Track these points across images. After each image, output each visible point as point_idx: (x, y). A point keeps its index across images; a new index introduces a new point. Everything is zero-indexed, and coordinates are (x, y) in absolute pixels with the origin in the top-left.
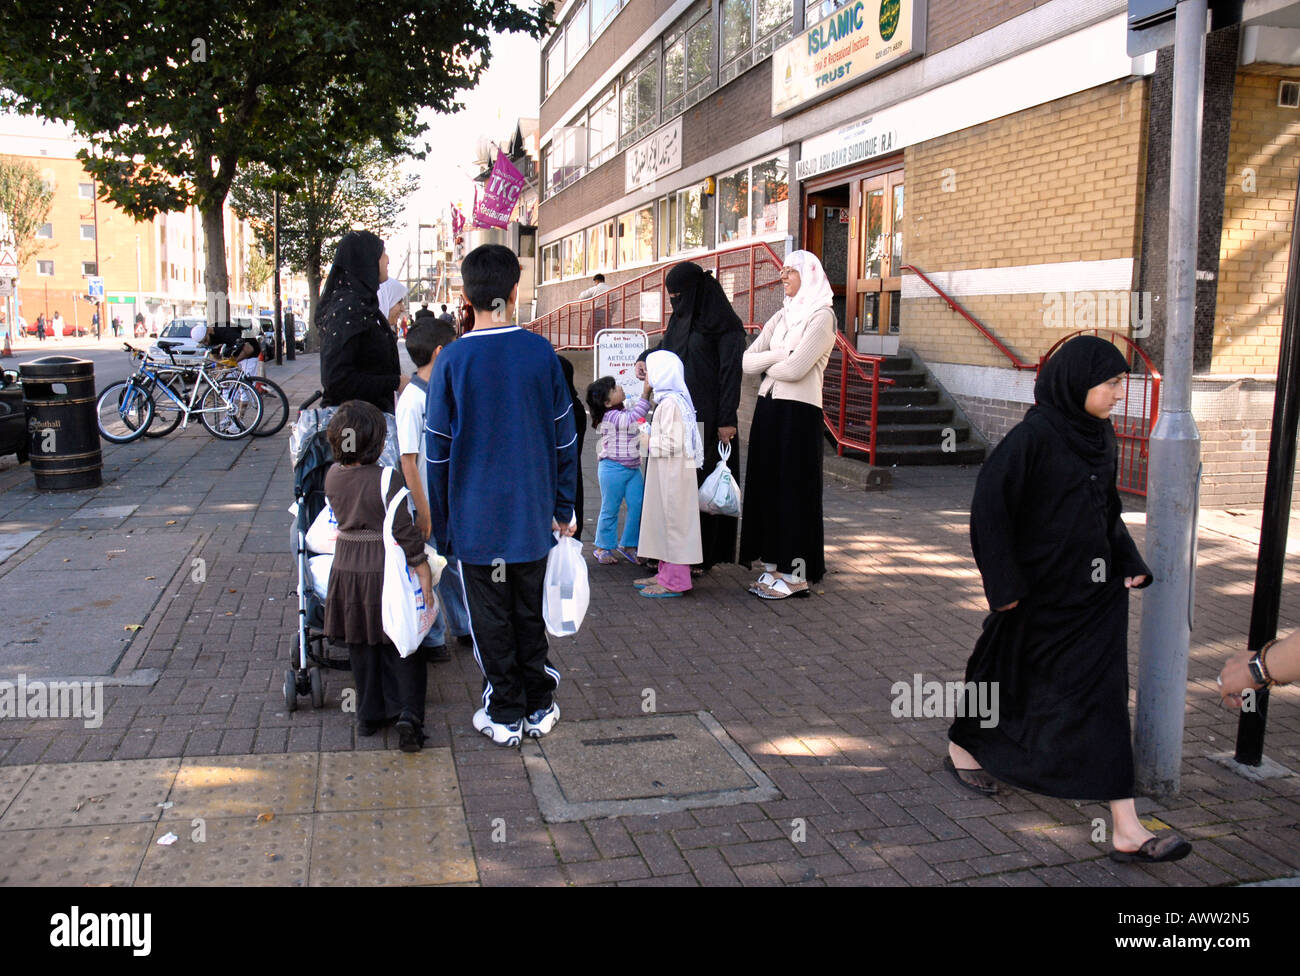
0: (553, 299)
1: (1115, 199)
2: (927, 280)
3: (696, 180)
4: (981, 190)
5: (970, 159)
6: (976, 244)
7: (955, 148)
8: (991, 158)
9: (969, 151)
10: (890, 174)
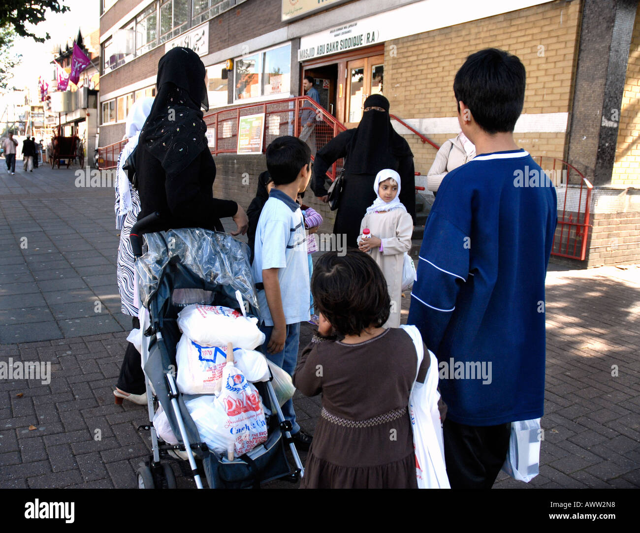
0: (111, 134)
1: (554, 75)
2: (404, 124)
3: (219, 61)
4: (447, 68)
5: (437, 49)
6: (441, 102)
7: (425, 42)
8: (454, 49)
9: (436, 44)
10: (370, 58)
